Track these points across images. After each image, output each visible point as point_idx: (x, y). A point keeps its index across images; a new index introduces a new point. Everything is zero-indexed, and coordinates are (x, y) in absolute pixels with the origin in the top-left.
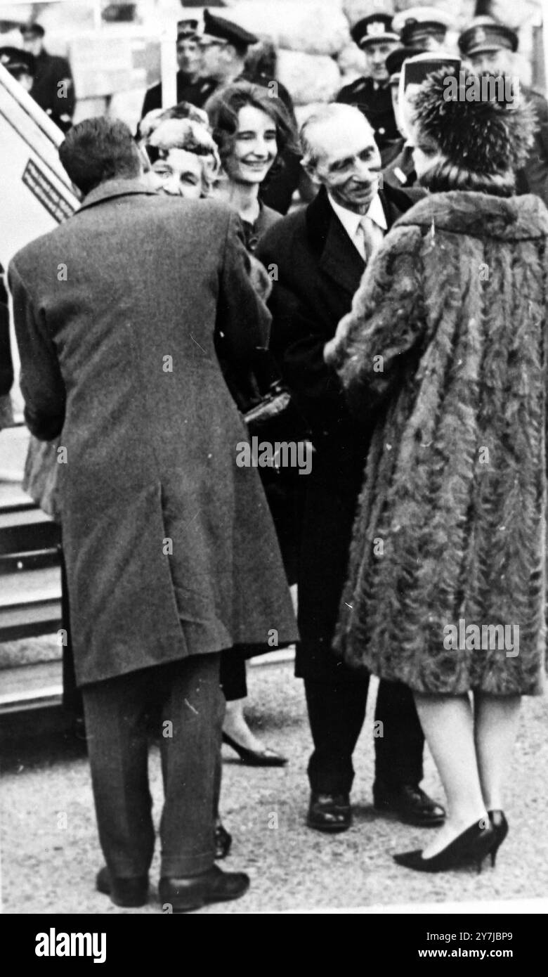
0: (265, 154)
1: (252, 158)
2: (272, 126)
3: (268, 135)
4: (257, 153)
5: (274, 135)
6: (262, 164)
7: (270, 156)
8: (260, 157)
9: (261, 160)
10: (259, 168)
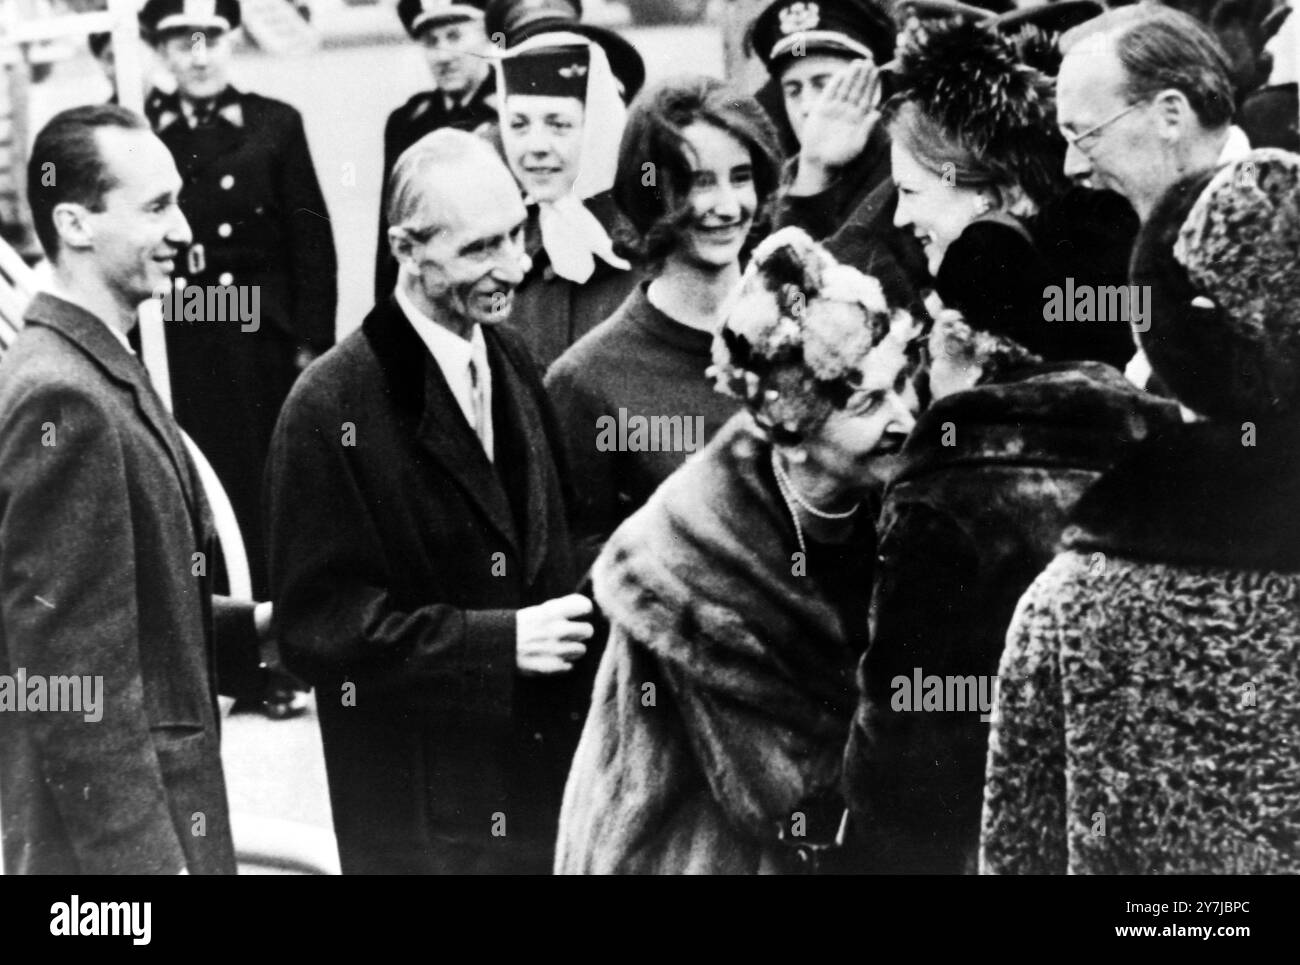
0: (734, 212)
1: (712, 222)
2: (744, 158)
3: (738, 175)
4: (720, 211)
5: (749, 173)
6: (732, 229)
7: (745, 213)
8: (726, 218)
9: (730, 223)
10: (728, 237)
